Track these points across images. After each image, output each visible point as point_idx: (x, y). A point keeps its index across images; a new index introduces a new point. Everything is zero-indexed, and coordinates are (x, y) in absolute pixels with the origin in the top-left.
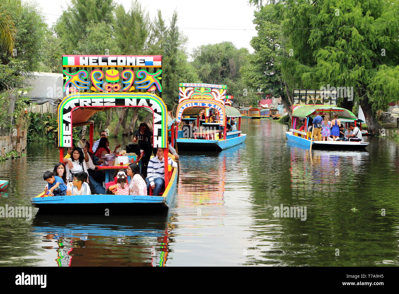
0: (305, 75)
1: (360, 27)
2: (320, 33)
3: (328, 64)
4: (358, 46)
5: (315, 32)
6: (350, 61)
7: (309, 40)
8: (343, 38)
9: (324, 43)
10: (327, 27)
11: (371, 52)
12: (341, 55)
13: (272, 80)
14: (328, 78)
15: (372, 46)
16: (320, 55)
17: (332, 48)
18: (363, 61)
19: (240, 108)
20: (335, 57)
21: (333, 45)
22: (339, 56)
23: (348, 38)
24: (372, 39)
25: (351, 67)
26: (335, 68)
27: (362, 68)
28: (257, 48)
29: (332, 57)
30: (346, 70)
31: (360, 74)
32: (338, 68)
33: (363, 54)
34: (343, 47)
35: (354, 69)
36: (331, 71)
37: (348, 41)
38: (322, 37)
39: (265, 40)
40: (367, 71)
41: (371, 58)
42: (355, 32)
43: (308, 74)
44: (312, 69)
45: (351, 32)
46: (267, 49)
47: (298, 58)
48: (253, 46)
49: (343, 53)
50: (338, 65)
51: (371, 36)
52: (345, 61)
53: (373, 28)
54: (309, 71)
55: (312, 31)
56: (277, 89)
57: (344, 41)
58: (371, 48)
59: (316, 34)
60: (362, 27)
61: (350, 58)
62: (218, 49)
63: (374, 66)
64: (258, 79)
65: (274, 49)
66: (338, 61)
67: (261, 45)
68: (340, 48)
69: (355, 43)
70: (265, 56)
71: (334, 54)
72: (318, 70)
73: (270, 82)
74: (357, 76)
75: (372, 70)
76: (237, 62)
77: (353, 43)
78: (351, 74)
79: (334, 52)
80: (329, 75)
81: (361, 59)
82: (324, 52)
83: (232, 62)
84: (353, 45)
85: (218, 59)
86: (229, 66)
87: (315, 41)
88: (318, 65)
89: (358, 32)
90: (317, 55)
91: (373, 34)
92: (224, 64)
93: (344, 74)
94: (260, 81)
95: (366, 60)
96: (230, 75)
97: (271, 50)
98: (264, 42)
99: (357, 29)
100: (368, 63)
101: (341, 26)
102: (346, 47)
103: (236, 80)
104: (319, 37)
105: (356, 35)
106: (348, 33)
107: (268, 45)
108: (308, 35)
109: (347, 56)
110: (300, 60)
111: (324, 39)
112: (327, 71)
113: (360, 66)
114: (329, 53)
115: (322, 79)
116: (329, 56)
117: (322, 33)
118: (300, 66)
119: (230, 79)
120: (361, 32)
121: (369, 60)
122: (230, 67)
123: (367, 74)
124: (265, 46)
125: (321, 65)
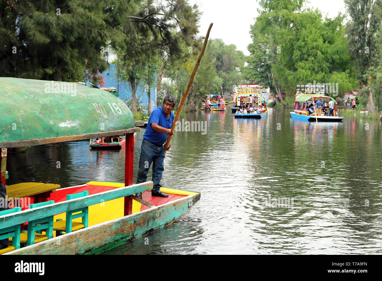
0: (290, 78)
1: (322, 50)
2: (299, 53)
3: (303, 71)
4: (321, 61)
5: (296, 52)
6: (316, 70)
7: (293, 57)
8: (312, 56)
9: (301, 59)
10: (303, 50)
11: (328, 64)
12: (311, 66)
13: (263, 76)
14: (304, 79)
15: (329, 61)
16: (299, 66)
17: (306, 62)
18: (324, 69)
19: (231, 96)
20: (308, 67)
21: (306, 60)
22: (310, 66)
23: (315, 56)
24: (329, 57)
25: (317, 73)
26: (308, 73)
27: (324, 73)
28: (253, 52)
29: (306, 67)
30: (314, 74)
31: (322, 77)
32: (309, 74)
33: (324, 65)
34: (312, 61)
35: (319, 74)
36: (305, 75)
37: (315, 58)
38: (301, 55)
39: (259, 46)
40: (326, 75)
41: (329, 68)
42: (319, 53)
43: (292, 76)
44: (294, 73)
45: (317, 53)
46: (260, 53)
47: (286, 66)
48: (249, 50)
49: (312, 65)
50: (309, 72)
51: (328, 55)
52: (314, 69)
53: (329, 51)
54: (293, 75)
55: (295, 52)
56: (267, 82)
57: (313, 58)
58: (328, 62)
59: (297, 54)
60: (323, 50)
61: (316, 68)
62: (213, 47)
63: (330, 72)
64: (253, 75)
65: (265, 53)
66: (309, 69)
67: (255, 50)
68: (311, 62)
69: (319, 60)
70: (259, 58)
71: (307, 66)
72: (298, 74)
73: (262, 77)
74: (320, 78)
75: (329, 75)
76: (229, 58)
77: (318, 59)
78: (317, 77)
79: (307, 64)
80: (305, 77)
81: (323, 68)
82: (301, 64)
83: (225, 57)
84: (318, 61)
85: (214, 55)
86: (222, 61)
87: (297, 58)
88: (298, 71)
89: (320, 53)
90: (298, 66)
91: (330, 54)
92: (218, 59)
93: (313, 77)
94: (255, 76)
95: (325, 69)
96: (224, 68)
97: (263, 54)
98: (257, 48)
99: (320, 52)
100: (327, 70)
101: (311, 50)
102: (314, 62)
103: (228, 73)
104: (299, 56)
105: (320, 55)
106: (315, 54)
107: (260, 50)
108: (292, 54)
109: (315, 66)
110: (287, 68)
111: (302, 57)
112: (304, 75)
113: (322, 72)
114: (304, 65)
115: (301, 79)
116: (305, 66)
117: (300, 53)
118: (287, 72)
119: (224, 72)
120: (323, 53)
121: (328, 69)
122: (224, 62)
123: (326, 76)
124: (258, 51)
125: (300, 72)
